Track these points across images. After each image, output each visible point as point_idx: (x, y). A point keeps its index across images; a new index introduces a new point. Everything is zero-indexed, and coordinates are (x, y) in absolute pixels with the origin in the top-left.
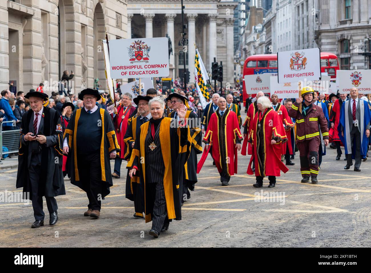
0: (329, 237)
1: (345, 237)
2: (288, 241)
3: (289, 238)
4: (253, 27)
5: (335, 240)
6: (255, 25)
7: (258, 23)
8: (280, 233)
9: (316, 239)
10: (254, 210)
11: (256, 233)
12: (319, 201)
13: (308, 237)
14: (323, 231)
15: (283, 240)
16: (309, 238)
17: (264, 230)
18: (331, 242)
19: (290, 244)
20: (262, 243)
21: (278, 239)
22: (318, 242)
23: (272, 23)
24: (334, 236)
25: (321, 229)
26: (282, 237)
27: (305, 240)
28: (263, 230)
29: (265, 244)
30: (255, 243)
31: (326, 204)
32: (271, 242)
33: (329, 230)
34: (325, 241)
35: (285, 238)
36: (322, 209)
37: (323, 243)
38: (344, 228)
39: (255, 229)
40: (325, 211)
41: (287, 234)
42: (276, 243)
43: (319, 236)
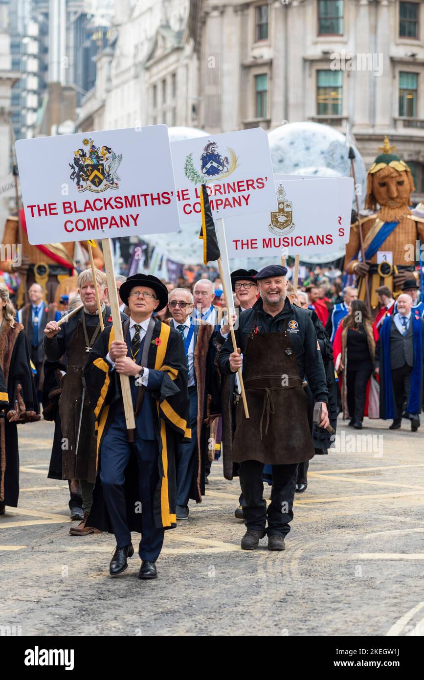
0: (205, 610)
1: (240, 609)
2: (116, 619)
3: (117, 612)
4: (54, 129)
5: (218, 616)
6: (59, 122)
7: (66, 120)
8: (99, 602)
9: (178, 614)
10: (42, 548)
11: (46, 602)
12: (188, 527)
13: (161, 610)
14: (195, 597)
15: (105, 616)
16: (162, 613)
17: (64, 593)
18: (211, 621)
19: (121, 627)
20: (58, 625)
21: (94, 614)
22: (181, 621)
23: (96, 121)
24: (216, 606)
25: (189, 591)
26: (102, 610)
27: (153, 617)
28: (62, 593)
29: (64, 628)
30: (42, 626)
31: (204, 534)
32: (78, 621)
33: (207, 594)
34: (198, 617)
35: (109, 612)
36: (192, 545)
37: (193, 624)
38: (239, 587)
39: (42, 593)
40: (200, 550)
41: (114, 602)
42: (89, 624)
43: (185, 608)
